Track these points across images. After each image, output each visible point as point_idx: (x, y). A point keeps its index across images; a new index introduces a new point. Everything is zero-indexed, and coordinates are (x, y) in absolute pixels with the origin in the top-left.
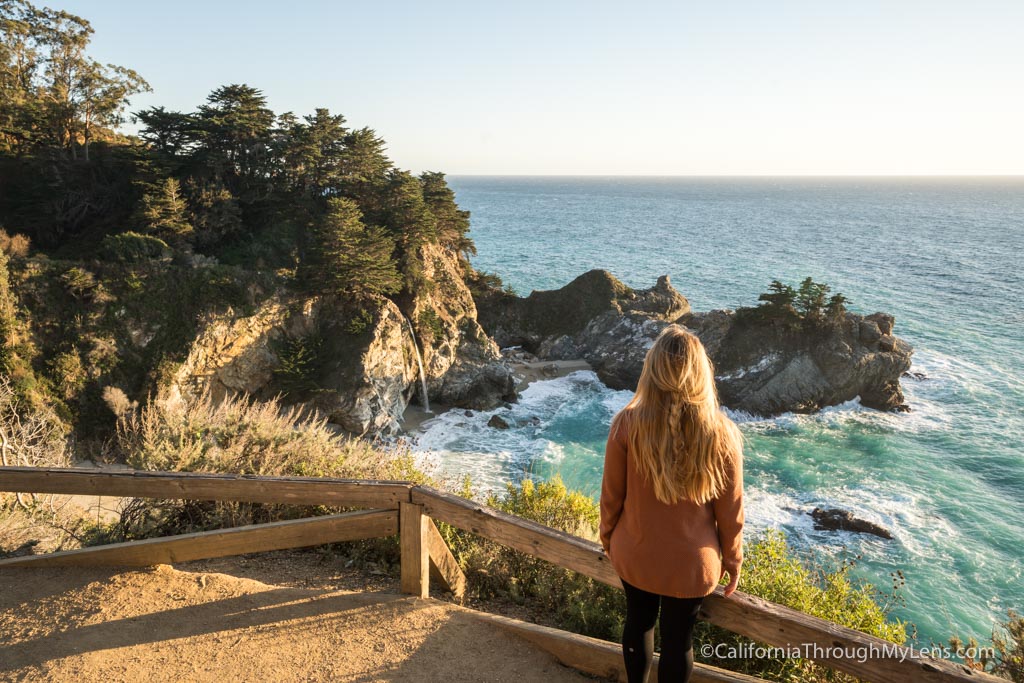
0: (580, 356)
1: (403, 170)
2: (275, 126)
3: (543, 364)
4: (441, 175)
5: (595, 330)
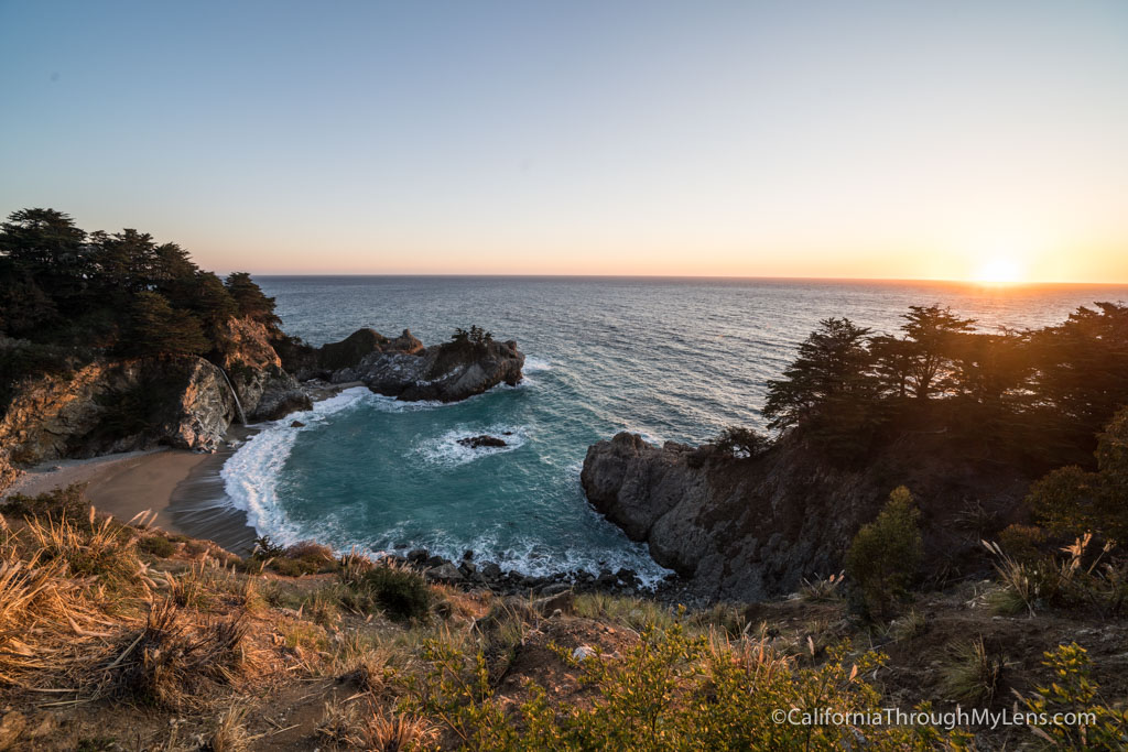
0: (358, 379)
1: (207, 270)
2: (88, 240)
3: (334, 386)
4: (247, 274)
5: (366, 363)
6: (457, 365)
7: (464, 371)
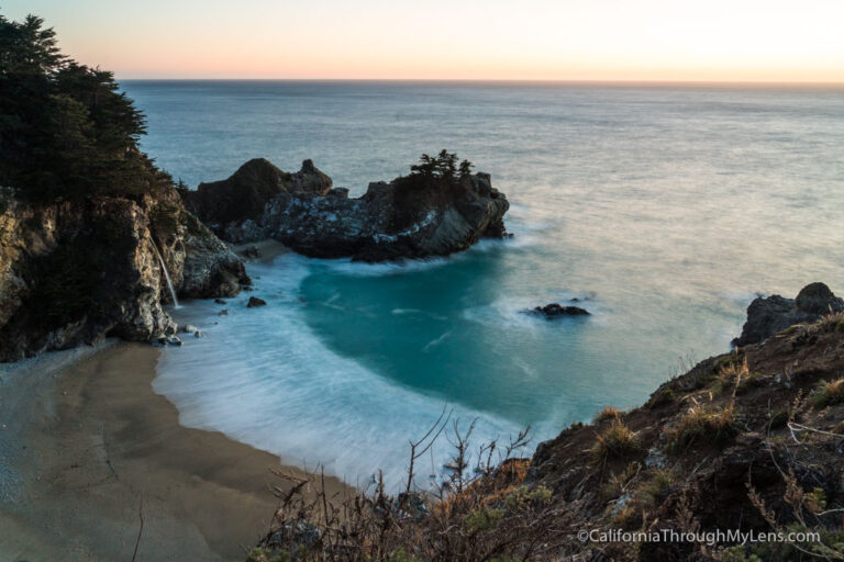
0: (267, 236)
5: (273, 212)
6: (430, 210)
7: (440, 218)
